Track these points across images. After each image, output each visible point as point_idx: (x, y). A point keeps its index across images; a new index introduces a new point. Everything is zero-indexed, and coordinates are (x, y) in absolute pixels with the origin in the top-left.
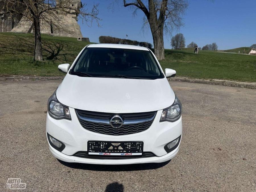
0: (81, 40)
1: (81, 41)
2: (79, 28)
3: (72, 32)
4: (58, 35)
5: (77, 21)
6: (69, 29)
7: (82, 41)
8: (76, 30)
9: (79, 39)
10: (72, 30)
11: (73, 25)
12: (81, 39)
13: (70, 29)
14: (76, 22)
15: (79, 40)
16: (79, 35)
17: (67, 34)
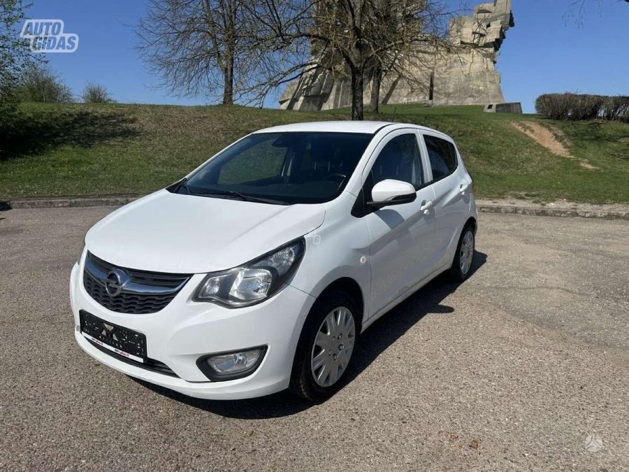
0: (493, 110)
1: (493, 113)
2: (497, 82)
3: (479, 92)
4: (443, 102)
5: (495, 62)
6: (471, 86)
7: (497, 111)
8: (488, 86)
9: (490, 107)
10: (479, 86)
11: (482, 75)
12: (494, 107)
13: (474, 85)
14: (491, 65)
15: (489, 111)
16: (494, 96)
17: (466, 98)
